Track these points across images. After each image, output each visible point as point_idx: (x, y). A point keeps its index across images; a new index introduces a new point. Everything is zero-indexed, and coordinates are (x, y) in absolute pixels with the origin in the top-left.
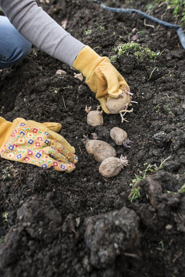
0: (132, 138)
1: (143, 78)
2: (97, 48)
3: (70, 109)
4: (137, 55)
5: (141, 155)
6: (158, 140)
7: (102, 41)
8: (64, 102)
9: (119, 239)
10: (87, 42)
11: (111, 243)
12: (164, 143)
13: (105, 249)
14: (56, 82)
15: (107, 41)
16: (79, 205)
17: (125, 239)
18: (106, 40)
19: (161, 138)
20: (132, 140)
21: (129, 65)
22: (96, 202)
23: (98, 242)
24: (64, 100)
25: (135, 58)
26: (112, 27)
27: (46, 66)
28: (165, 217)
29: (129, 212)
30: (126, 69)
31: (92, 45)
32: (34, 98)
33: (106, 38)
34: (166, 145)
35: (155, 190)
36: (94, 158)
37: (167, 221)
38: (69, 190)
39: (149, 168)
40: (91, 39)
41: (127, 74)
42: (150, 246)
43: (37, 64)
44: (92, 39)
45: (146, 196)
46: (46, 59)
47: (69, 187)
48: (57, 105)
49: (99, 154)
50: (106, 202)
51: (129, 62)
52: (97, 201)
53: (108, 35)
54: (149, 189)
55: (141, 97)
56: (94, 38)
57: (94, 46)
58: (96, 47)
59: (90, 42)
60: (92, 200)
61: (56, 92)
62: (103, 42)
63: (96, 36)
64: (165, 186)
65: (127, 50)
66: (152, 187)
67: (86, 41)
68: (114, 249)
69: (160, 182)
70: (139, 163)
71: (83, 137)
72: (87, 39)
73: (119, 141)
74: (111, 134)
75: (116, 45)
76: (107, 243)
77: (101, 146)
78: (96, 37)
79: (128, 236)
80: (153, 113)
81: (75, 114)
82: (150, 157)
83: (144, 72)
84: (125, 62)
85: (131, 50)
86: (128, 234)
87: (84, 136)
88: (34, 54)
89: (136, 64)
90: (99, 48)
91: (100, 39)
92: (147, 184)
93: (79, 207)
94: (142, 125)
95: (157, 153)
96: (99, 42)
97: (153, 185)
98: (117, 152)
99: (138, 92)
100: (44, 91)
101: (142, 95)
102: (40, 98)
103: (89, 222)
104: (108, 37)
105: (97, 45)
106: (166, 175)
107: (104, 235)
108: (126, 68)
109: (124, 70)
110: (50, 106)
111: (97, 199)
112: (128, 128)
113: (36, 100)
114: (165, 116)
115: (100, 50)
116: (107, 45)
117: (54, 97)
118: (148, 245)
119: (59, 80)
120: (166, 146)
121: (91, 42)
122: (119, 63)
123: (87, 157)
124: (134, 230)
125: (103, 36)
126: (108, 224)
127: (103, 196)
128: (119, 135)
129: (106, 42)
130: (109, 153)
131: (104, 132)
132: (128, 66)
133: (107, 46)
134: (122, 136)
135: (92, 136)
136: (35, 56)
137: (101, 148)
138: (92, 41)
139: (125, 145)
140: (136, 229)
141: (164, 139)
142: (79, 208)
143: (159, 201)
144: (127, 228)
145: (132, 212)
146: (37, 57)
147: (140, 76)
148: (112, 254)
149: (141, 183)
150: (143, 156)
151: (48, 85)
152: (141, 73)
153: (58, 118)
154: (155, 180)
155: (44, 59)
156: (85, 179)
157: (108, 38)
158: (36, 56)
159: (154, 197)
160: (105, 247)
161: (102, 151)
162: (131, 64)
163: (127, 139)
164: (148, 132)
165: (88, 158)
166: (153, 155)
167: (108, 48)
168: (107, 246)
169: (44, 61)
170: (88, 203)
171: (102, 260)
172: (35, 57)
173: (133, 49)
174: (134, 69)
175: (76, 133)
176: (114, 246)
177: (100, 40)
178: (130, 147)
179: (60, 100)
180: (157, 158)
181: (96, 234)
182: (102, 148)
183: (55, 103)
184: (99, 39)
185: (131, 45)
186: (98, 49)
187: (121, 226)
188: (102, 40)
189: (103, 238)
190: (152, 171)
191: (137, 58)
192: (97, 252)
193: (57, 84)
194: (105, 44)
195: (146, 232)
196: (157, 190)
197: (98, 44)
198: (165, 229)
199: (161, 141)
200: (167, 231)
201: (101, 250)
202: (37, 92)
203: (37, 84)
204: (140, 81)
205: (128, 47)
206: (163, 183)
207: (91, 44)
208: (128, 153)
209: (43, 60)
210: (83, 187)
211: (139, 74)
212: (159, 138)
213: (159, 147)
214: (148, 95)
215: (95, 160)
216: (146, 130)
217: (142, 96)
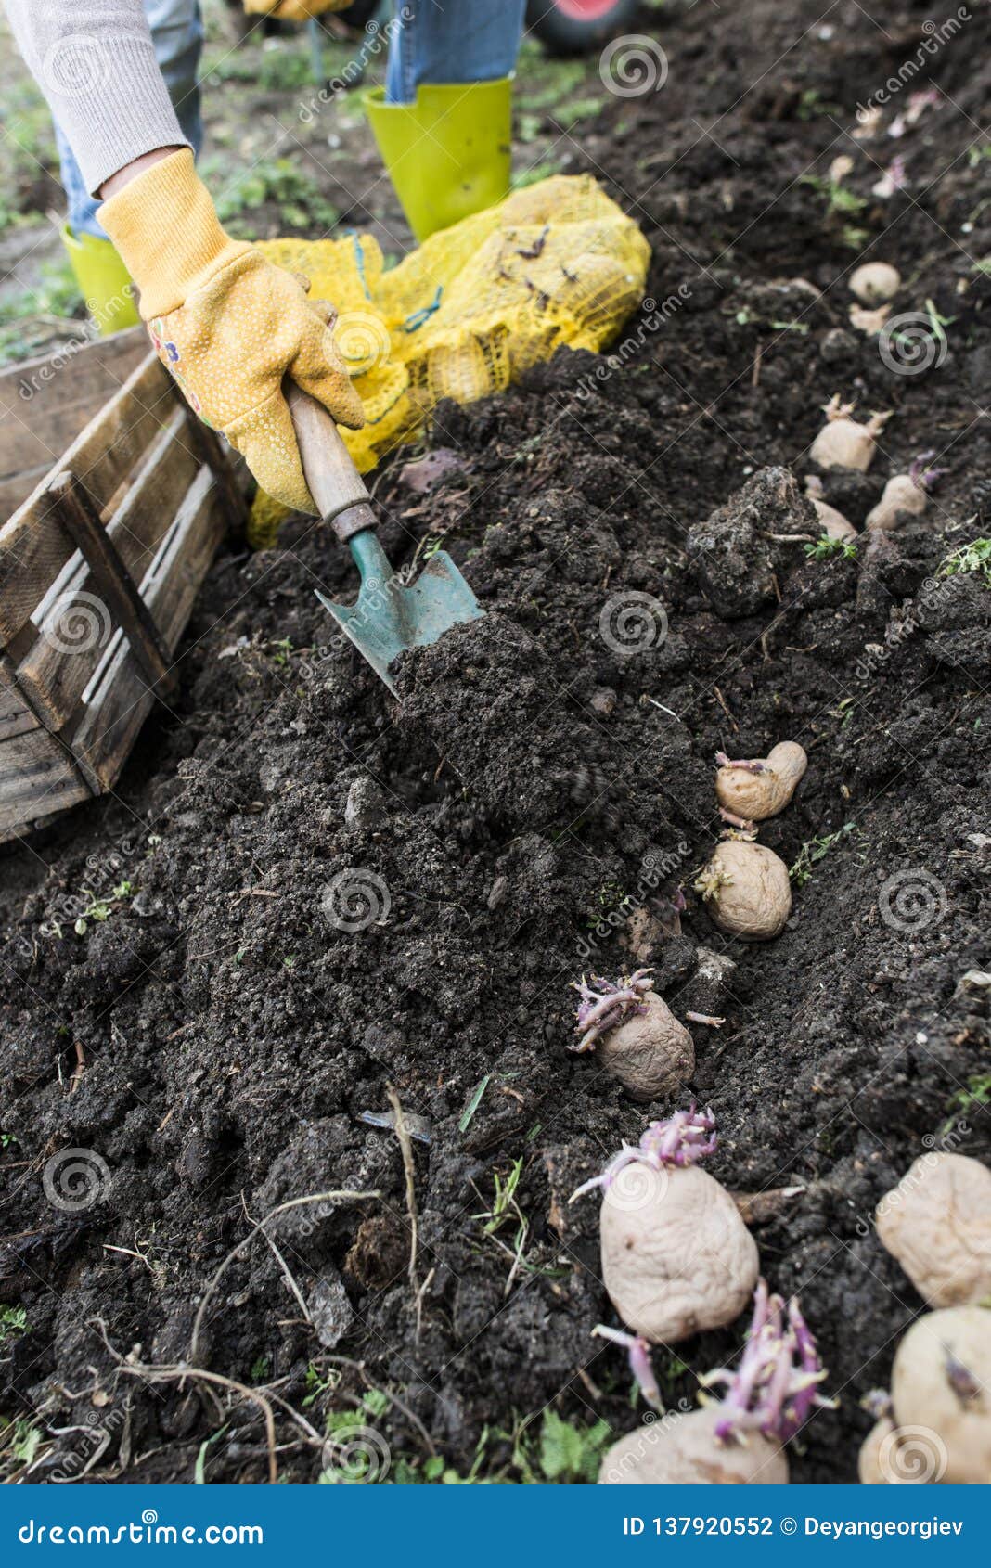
48: (729, 365)
100: (702, 310)
110: (703, 359)
117: (730, 334)
151: (723, 293)
183: (724, 358)
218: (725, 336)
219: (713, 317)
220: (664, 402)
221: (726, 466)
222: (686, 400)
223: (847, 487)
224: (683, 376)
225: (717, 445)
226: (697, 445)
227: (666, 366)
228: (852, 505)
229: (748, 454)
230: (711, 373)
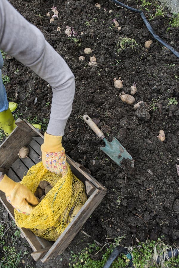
6: (155, 90)
12: (157, 90)
19: (156, 88)
34: (158, 91)
39: (154, 101)
49: (128, 101)
87: (119, 94)
101: (139, 69)
106: (162, 101)
114: (154, 78)
135: (122, 93)
143: (162, 110)
147: (136, 58)
152: (136, 56)
166: (154, 96)
180: (156, 96)
190: (156, 101)
213: (156, 92)
214: (143, 68)
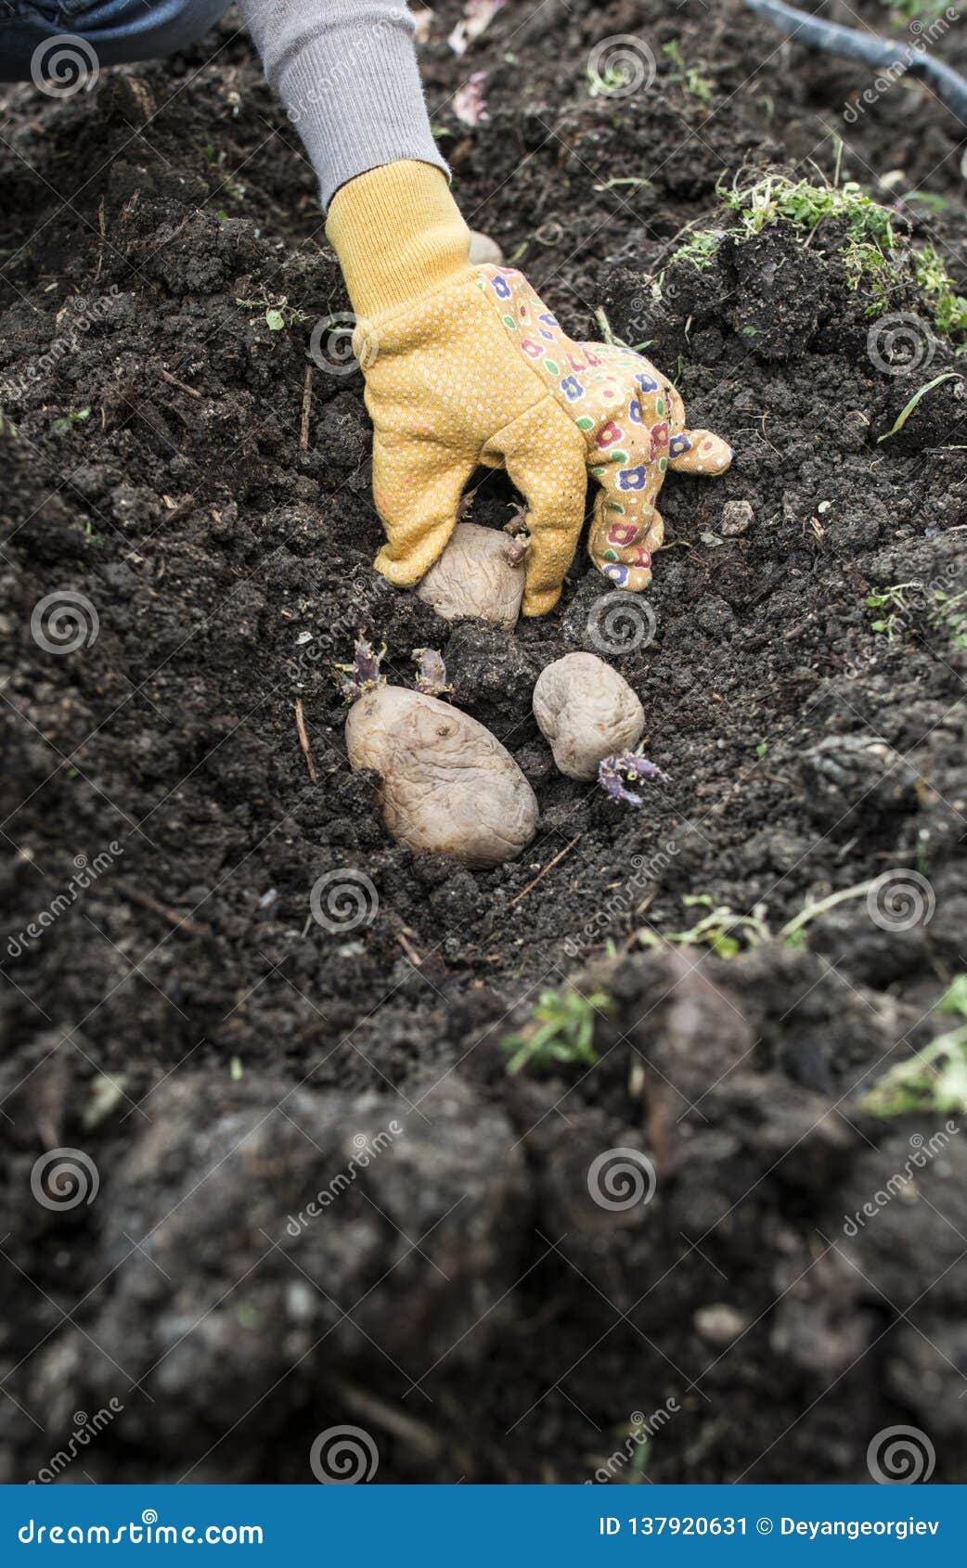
0: (667, 756)
1: (854, 418)
2: (631, 185)
3: (333, 462)
4: (859, 267)
5: (689, 843)
6: (830, 778)
7: (672, 155)
8: (307, 406)
9: (333, 1261)
10: (576, 129)
11: (276, 1273)
13: (220, 1308)
14: (300, 278)
15: (705, 160)
16: (153, 1012)
17: (375, 1272)
18: (696, 154)
19: (855, 767)
20: (665, 766)
21: (792, 306)
22: (283, 1042)
23: (182, 1245)
24: (306, 400)
25: (840, 276)
26: (765, 107)
27: (277, 194)
28: (714, 1241)
29: (468, 1118)
30: (764, 327)
31: (607, 157)
32: (123, 317)
33: (703, 137)
34: (875, 826)
35: (701, 1040)
36: (382, 808)
37: (721, 1276)
38: (123, 899)
39: (715, 927)
40: (608, 122)
41: (762, 362)
42: (549, 1432)
43: (223, 155)
44: (618, 122)
45: (624, 1078)
46: (291, 157)
47: (137, 885)
48: (256, 408)
49: (420, 788)
50: (352, 1063)
51: (792, 288)
52: (288, 1036)
53: (718, 128)
54: (662, 1029)
55: (810, 526)
56: (628, 121)
57: (615, 168)
58: (625, 176)
59: (596, 137)
60: (266, 1018)
61: (274, 320)
62: (676, 160)
63: (644, 108)
64: (779, 1048)
65: (805, 221)
66: (685, 1020)
67: (575, 123)
68: (280, 1321)
69: (751, 1002)
70: (658, 897)
71: (350, 655)
72: (586, 113)
73: (576, 747)
74: (539, 688)
75: (750, 177)
76: (244, 1266)
77: (452, 743)
78: (643, 121)
79: (401, 1260)
80: (851, 633)
81: (354, 508)
82: (744, 870)
83: (870, 383)
84: (770, 280)
85: (830, 232)
86: (409, 1241)
87: (363, 647)
88: (224, 98)
89: (836, 321)
90: (638, 191)
91: (665, 134)
92: (662, 991)
93: (151, 1023)
94: (756, 694)
95: (797, 856)
96: (656, 152)
97: (702, 1007)
98: (542, 812)
99: (794, 490)
100: (197, 293)
101: (815, 514)
102: (159, 330)
103: (175, 1102)
104: (714, 136)
105: (637, 171)
106: (810, 972)
107: (238, 1209)
108: (764, 319)
109: (750, 331)
110: (205, 396)
111: (297, 1028)
112: (666, 695)
113: (134, 333)
115: (643, 203)
116: (699, 185)
117: (254, 349)
118: (536, 1423)
119: (324, 269)
120: (870, 834)
121: (603, 135)
122: (733, 277)
123: (335, 781)
124: (463, 1226)
125: (689, 124)
126: (296, 1142)
127: (341, 1026)
128: (591, 702)
129: (697, 168)
130: (490, 801)
131: (499, 663)
132: (782, 309)
133: (694, 191)
134: (610, 715)
135: (416, 668)
136: (231, 108)
137: (449, 751)
138: (611, 133)
139: (608, 779)
140: (479, 1227)
141: (872, 783)
142: (149, 1032)
143: (706, 1122)
144: (414, 1199)
145: (497, 1125)
146: (236, 121)
147: (840, 399)
148: (249, 1348)
149: (626, 978)
150: (701, 857)
151: (236, 264)
152: (848, 384)
153: (227, 478)
154: (727, 980)
155: (278, 150)
156: (268, 899)
157: (714, 142)
158: (236, 111)
159: (682, 1088)
160: (223, 1291)
161: (447, 774)
162: (808, 305)
163: (634, 751)
164: (781, 734)
165: (342, 790)
166: (768, 865)
167: (699, 205)
168: (240, 1293)
169: (273, 165)
170: (222, 1030)
171: (172, 1374)
172: (223, 115)
173: (843, 229)
174: (813, 348)
175: (309, 609)
176: (281, 1306)
177: (663, 145)
178: (634, 799)
179: (283, 389)
180: (787, 884)
181: (193, 1187)
182: (452, 757)
183: (246, 394)
184: (657, 132)
185: (837, 201)
186: (631, 193)
187: (377, 1175)
188: (677, 146)
189: (231, 1224)
191: (853, 283)
192: (156, 1306)
193: (303, 290)
194: (683, 175)
195: (548, 1312)
196: (719, 1051)
197: (644, 163)
198: (689, 1327)
199: (845, 790)
200: (696, 1346)
201: (185, 1299)
202: (155, 287)
203: (167, 233)
204: (830, 432)
205: (819, 206)
206: (774, 1030)
207: (600, 153)
208: (611, 840)
209: (271, 158)
210: (233, 933)
211: (836, 388)
212: (837, 769)
213: (819, 824)
214: (853, 517)
215: (380, 819)
216: (776, 719)
217: (815, 523)
218: (244, 351)
219: (218, 310)
220: (124, 498)
221: (262, 634)
222: (175, 485)
223: (493, 677)
224: (164, 432)
225: (241, 587)
226: (200, 599)
227: (126, 416)
228: (503, 707)
229: (303, 604)
230: (223, 429)
